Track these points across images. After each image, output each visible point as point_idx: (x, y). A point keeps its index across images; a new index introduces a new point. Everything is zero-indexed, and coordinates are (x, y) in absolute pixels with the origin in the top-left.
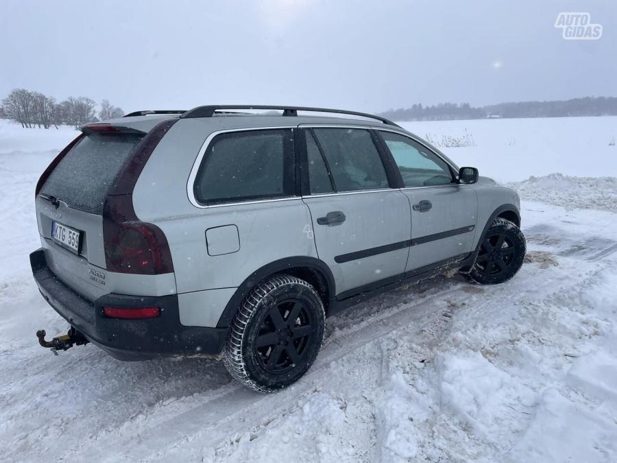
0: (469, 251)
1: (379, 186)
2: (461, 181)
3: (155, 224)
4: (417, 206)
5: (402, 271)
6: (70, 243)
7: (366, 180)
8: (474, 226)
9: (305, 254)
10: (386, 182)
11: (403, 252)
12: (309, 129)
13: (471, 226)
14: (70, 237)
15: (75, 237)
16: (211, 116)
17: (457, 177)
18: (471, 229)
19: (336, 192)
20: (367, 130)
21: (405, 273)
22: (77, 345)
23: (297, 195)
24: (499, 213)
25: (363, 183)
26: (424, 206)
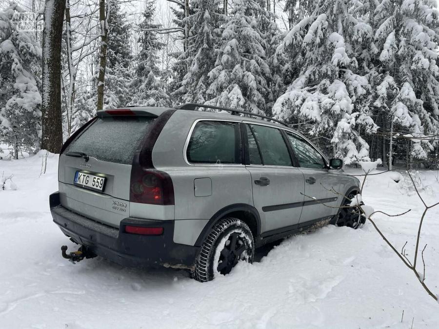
0: (333, 214)
1: (287, 165)
2: (331, 167)
3: (167, 172)
4: (308, 180)
5: (297, 223)
6: (93, 185)
7: (280, 159)
8: (337, 198)
9: (247, 203)
10: (290, 163)
11: (299, 209)
12: (248, 124)
13: (335, 198)
14: (94, 181)
15: (99, 181)
16: (194, 110)
17: (328, 165)
18: (336, 199)
19: (264, 165)
20: (278, 129)
21: (299, 224)
22: (87, 258)
23: (243, 164)
24: (351, 192)
25: (278, 161)
26: (311, 181)
